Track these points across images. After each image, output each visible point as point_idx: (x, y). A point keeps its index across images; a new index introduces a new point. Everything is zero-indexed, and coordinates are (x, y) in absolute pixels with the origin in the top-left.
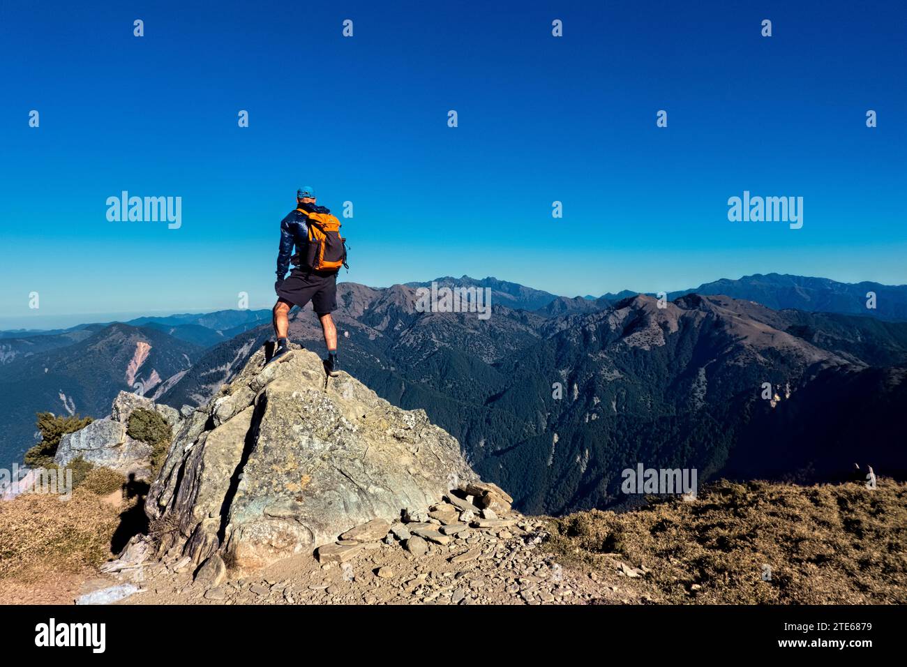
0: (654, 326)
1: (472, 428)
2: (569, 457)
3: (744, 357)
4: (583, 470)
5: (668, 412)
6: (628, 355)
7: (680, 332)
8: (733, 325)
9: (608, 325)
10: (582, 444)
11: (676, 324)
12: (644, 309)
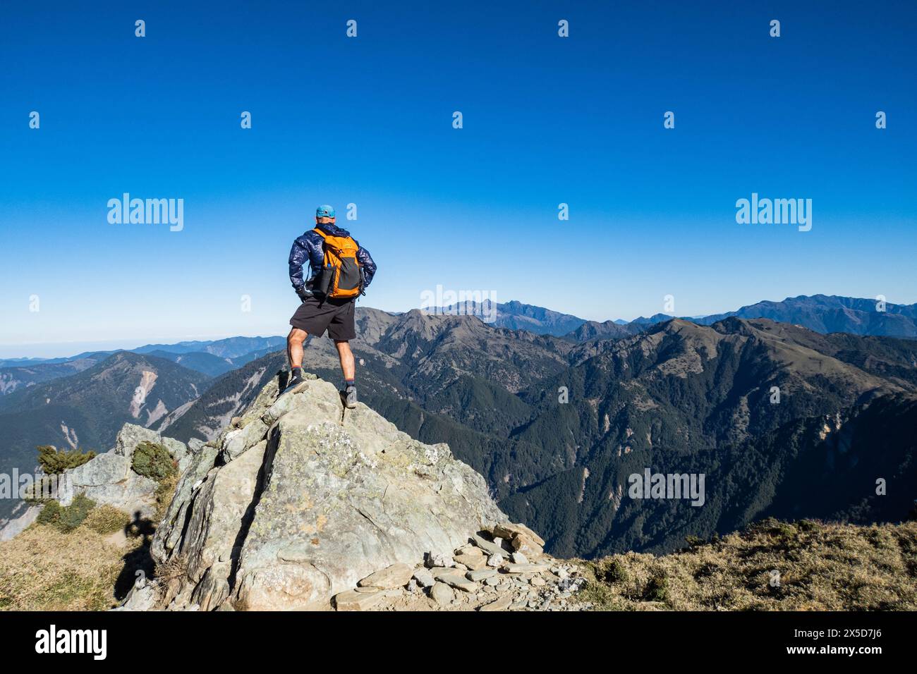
0: (691, 351)
1: (496, 463)
2: (601, 493)
3: (789, 385)
4: (616, 508)
5: (708, 444)
6: (663, 383)
7: (720, 358)
8: (776, 351)
9: (640, 352)
10: (615, 479)
11: (714, 350)
12: (679, 333)
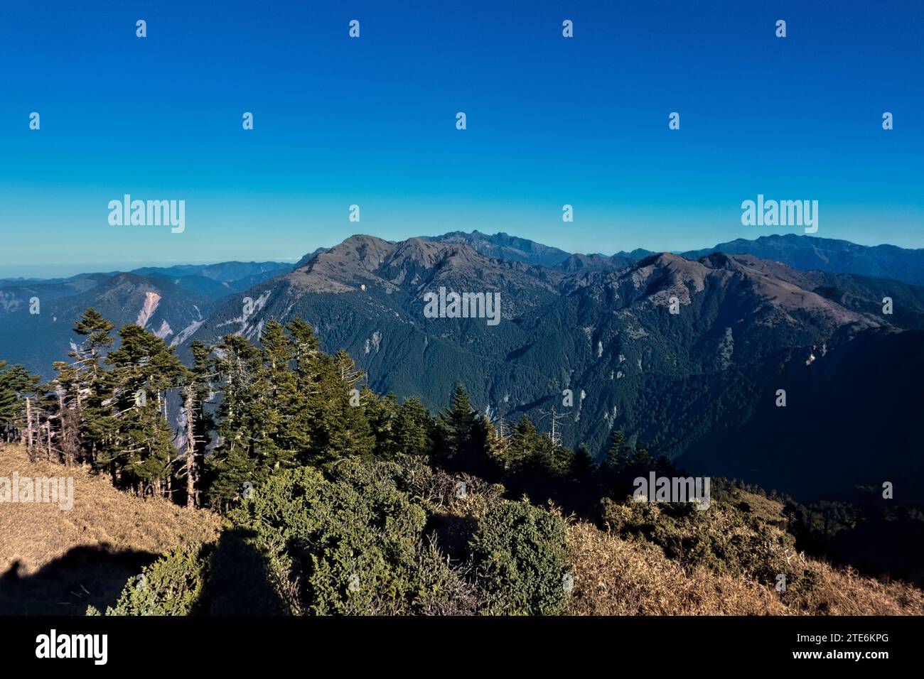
0: (680, 284)
1: (496, 384)
2: (597, 413)
3: (773, 317)
4: (611, 426)
5: (694, 371)
6: (653, 313)
7: (707, 290)
8: (761, 285)
9: (632, 283)
10: (610, 400)
11: (702, 283)
12: (669, 267)
